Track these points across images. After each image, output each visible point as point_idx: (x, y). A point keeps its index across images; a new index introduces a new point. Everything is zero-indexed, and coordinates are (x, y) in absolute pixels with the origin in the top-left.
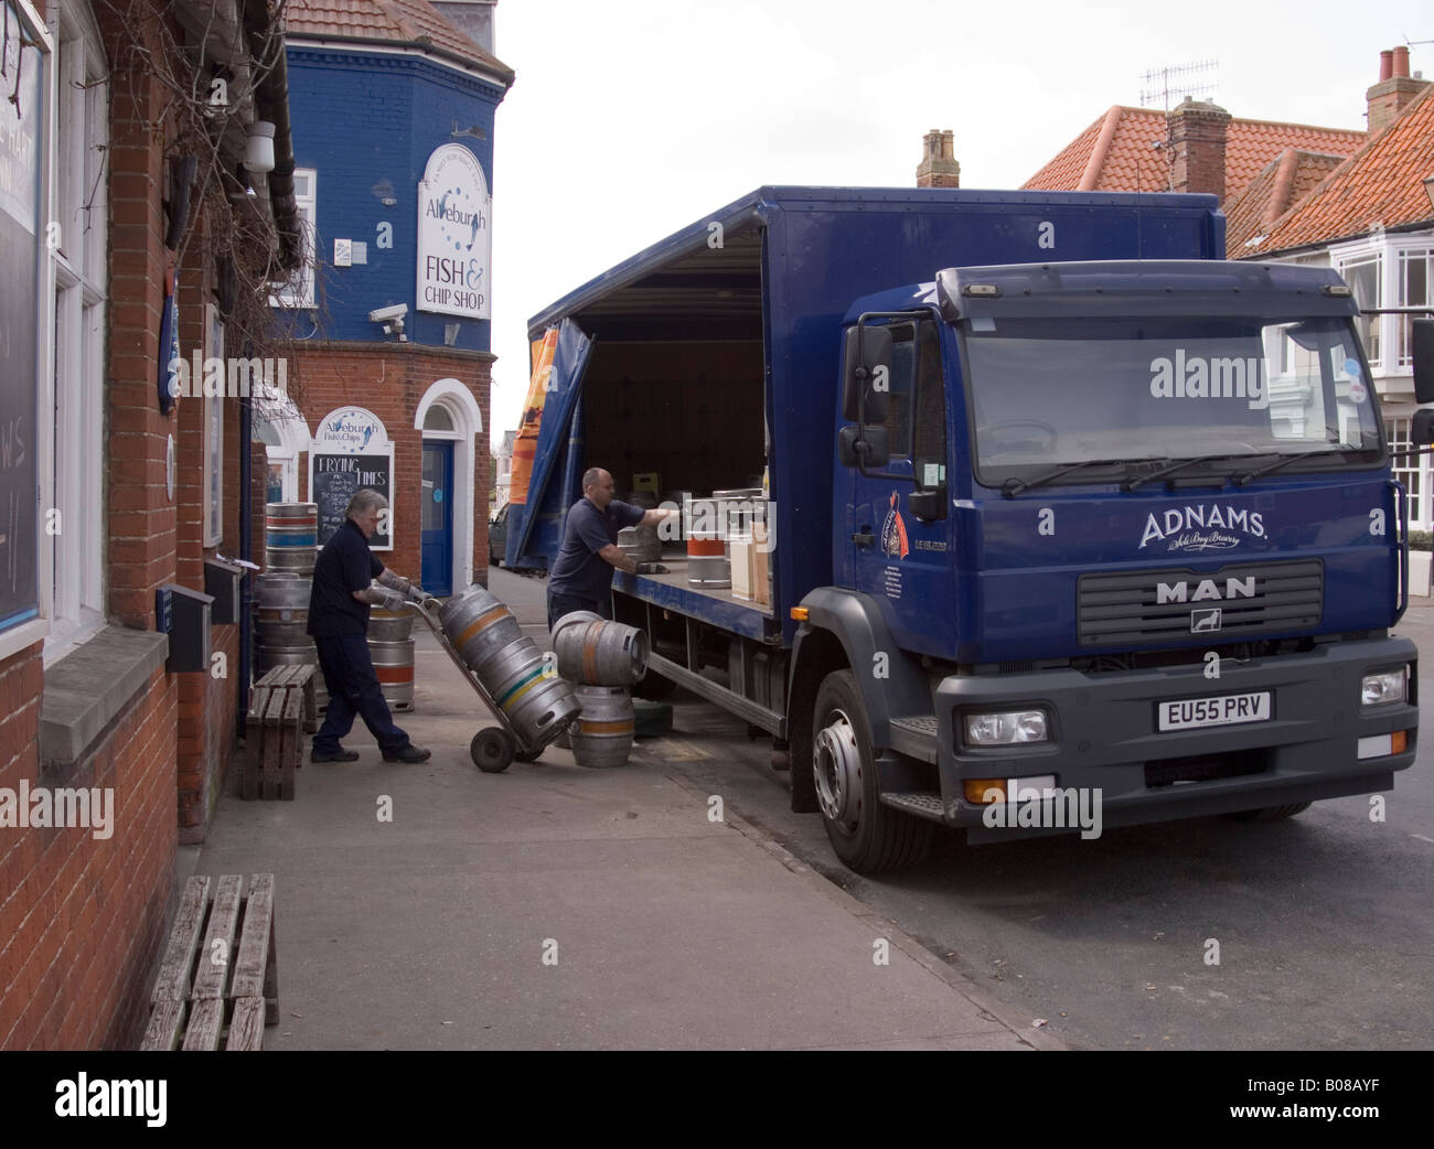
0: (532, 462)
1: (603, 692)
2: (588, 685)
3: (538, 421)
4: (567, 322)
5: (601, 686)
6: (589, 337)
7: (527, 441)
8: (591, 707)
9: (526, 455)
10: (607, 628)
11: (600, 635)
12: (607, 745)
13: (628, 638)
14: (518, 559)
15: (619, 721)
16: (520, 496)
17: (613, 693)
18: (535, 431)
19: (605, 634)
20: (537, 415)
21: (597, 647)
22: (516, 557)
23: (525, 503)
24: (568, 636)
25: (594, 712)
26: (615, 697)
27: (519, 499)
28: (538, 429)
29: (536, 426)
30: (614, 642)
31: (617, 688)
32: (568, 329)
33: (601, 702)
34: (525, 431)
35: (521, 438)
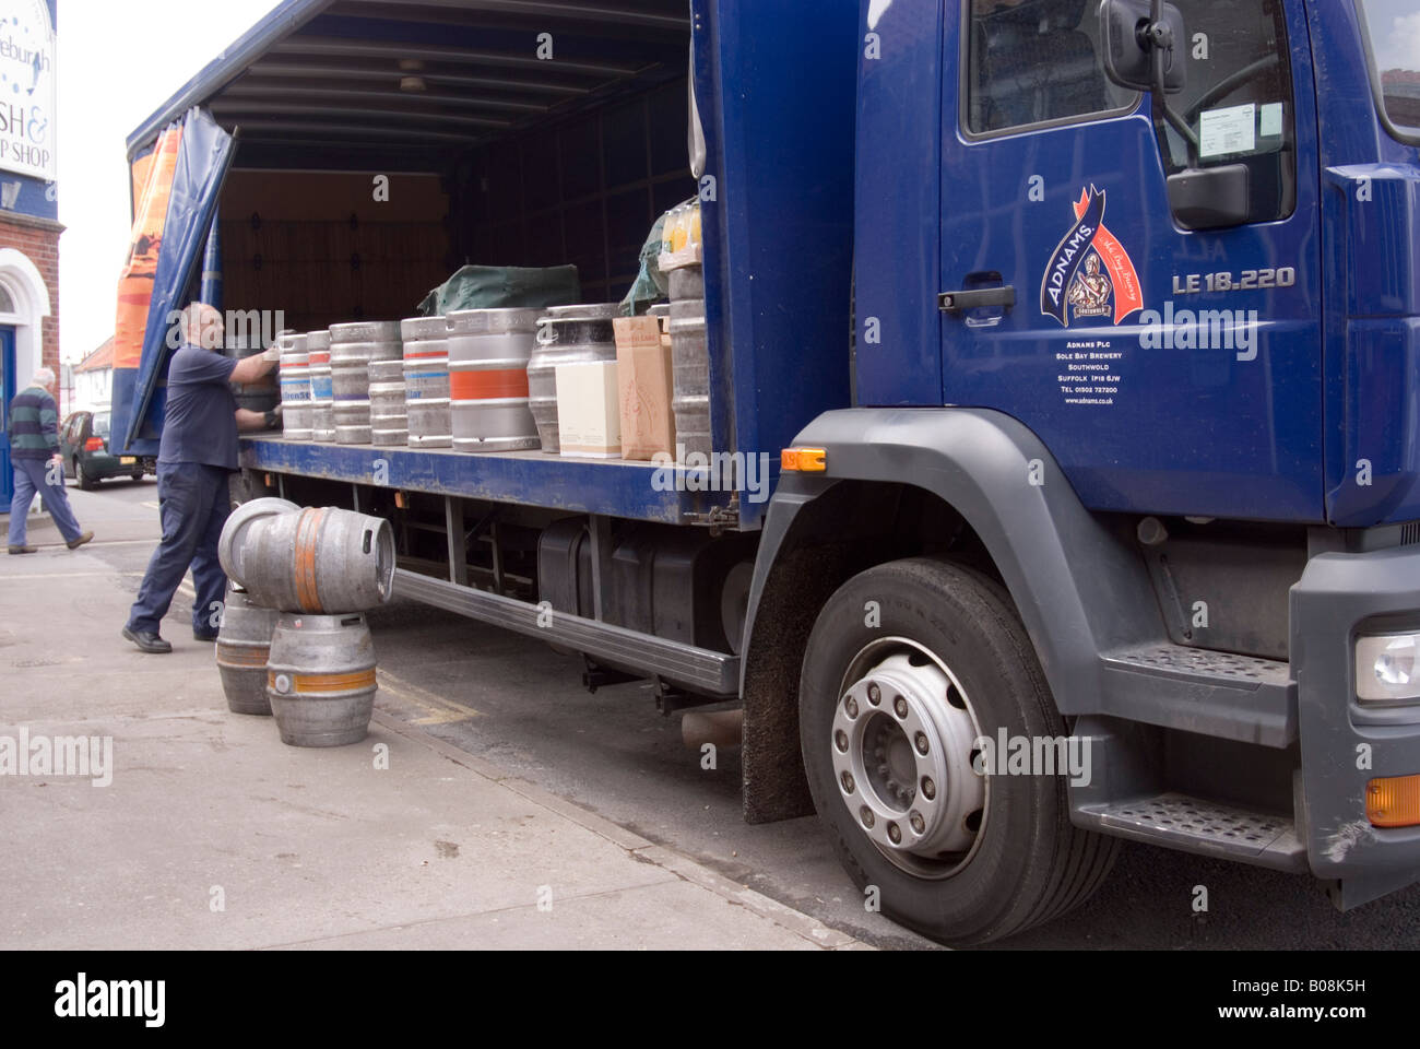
0: (147, 309)
1: (327, 624)
2: (299, 612)
3: (152, 253)
4: (195, 113)
5: (323, 613)
6: (229, 131)
7: (138, 280)
8: (310, 650)
9: (138, 300)
10: (331, 518)
11: (322, 530)
12: (338, 710)
13: (369, 534)
14: (131, 443)
15: (358, 670)
16: (130, 355)
17: (344, 623)
18: (150, 267)
19: (329, 530)
20: (150, 246)
21: (316, 548)
22: (127, 438)
23: (137, 366)
24: (266, 534)
25: (315, 657)
26: (349, 631)
27: (127, 361)
28: (156, 264)
29: (150, 259)
30: (348, 539)
31: (349, 617)
32: (196, 122)
33: (323, 641)
34: (135, 266)
35: (130, 276)
